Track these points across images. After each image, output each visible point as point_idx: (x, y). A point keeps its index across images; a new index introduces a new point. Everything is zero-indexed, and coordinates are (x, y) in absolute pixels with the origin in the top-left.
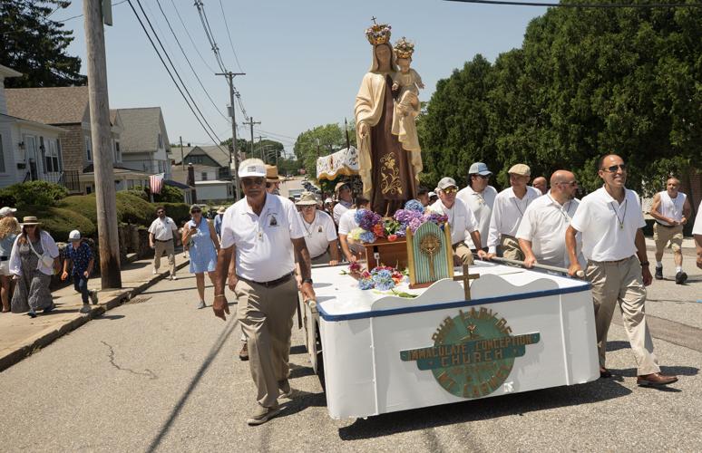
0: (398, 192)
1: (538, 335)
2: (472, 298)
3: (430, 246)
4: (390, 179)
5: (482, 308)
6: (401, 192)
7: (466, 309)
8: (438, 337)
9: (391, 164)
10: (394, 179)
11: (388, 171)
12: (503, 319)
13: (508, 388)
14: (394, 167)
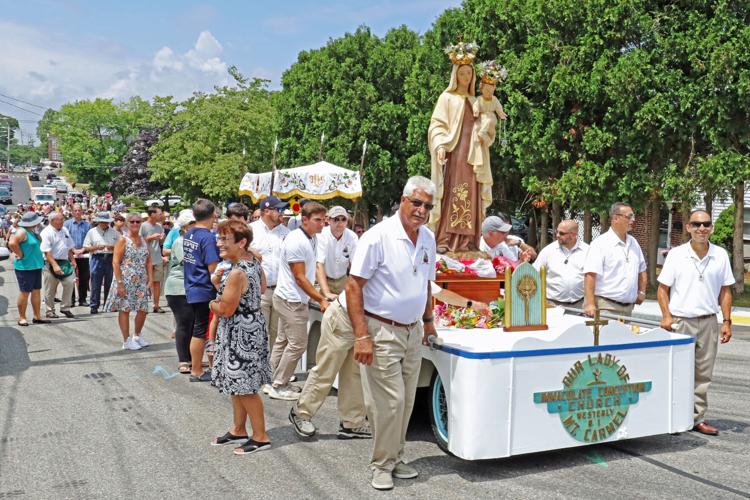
0: (467, 227)
1: (650, 383)
2: (600, 344)
3: (527, 288)
4: (460, 212)
5: (607, 355)
6: (470, 227)
7: (594, 355)
8: (568, 381)
9: (463, 196)
10: (465, 211)
11: (460, 203)
12: (623, 366)
13: (622, 434)
14: (467, 199)
